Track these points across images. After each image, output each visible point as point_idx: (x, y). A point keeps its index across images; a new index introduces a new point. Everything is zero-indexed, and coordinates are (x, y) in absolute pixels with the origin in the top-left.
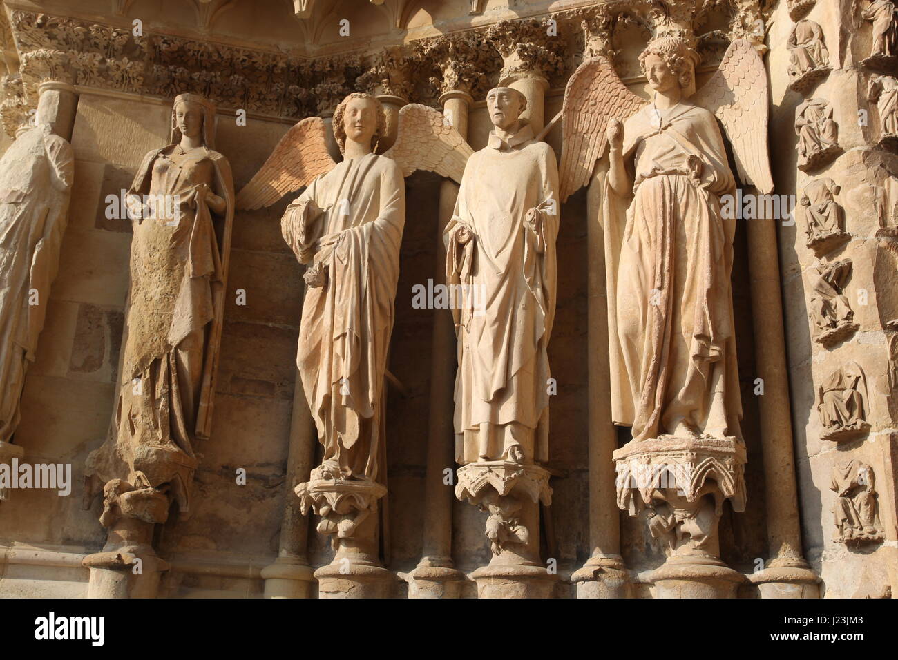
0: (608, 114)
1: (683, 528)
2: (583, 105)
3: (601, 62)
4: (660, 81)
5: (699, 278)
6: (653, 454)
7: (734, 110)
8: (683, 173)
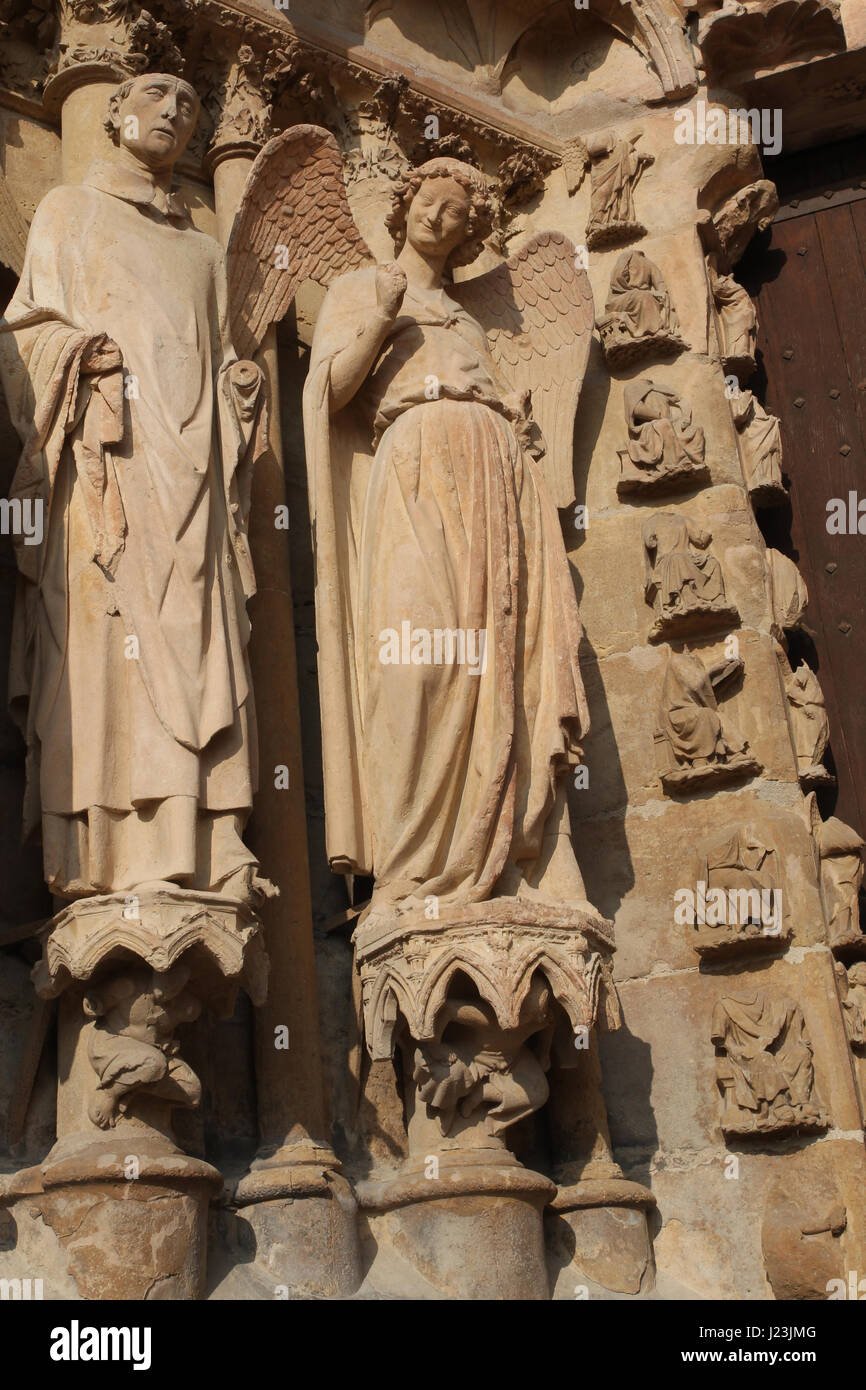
0: (307, 245)
1: (488, 1090)
2: (272, 205)
3: (328, 141)
4: (444, 234)
5: (548, 616)
6: (519, 929)
7: (517, 346)
8: (508, 416)
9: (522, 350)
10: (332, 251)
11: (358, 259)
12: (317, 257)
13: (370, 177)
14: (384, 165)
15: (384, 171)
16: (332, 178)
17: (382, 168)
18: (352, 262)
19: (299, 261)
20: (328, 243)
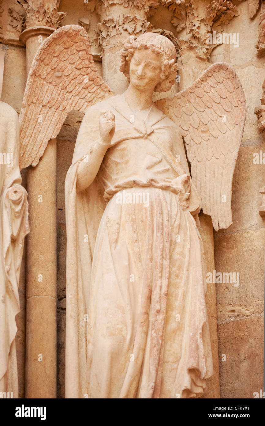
0: (71, 92)
2: (49, 73)
7: (201, 132)
8: (175, 192)
9: (204, 135)
10: (87, 92)
11: (103, 94)
12: (77, 97)
13: (117, 34)
14: (126, 26)
15: (126, 30)
16: (84, 52)
17: (125, 28)
18: (98, 97)
19: (67, 102)
20: (83, 88)
